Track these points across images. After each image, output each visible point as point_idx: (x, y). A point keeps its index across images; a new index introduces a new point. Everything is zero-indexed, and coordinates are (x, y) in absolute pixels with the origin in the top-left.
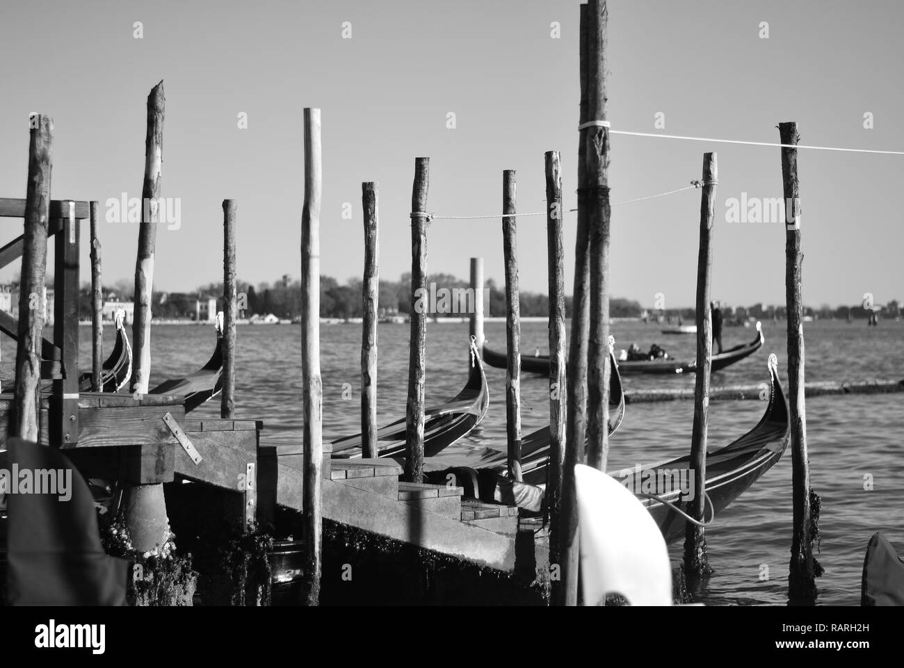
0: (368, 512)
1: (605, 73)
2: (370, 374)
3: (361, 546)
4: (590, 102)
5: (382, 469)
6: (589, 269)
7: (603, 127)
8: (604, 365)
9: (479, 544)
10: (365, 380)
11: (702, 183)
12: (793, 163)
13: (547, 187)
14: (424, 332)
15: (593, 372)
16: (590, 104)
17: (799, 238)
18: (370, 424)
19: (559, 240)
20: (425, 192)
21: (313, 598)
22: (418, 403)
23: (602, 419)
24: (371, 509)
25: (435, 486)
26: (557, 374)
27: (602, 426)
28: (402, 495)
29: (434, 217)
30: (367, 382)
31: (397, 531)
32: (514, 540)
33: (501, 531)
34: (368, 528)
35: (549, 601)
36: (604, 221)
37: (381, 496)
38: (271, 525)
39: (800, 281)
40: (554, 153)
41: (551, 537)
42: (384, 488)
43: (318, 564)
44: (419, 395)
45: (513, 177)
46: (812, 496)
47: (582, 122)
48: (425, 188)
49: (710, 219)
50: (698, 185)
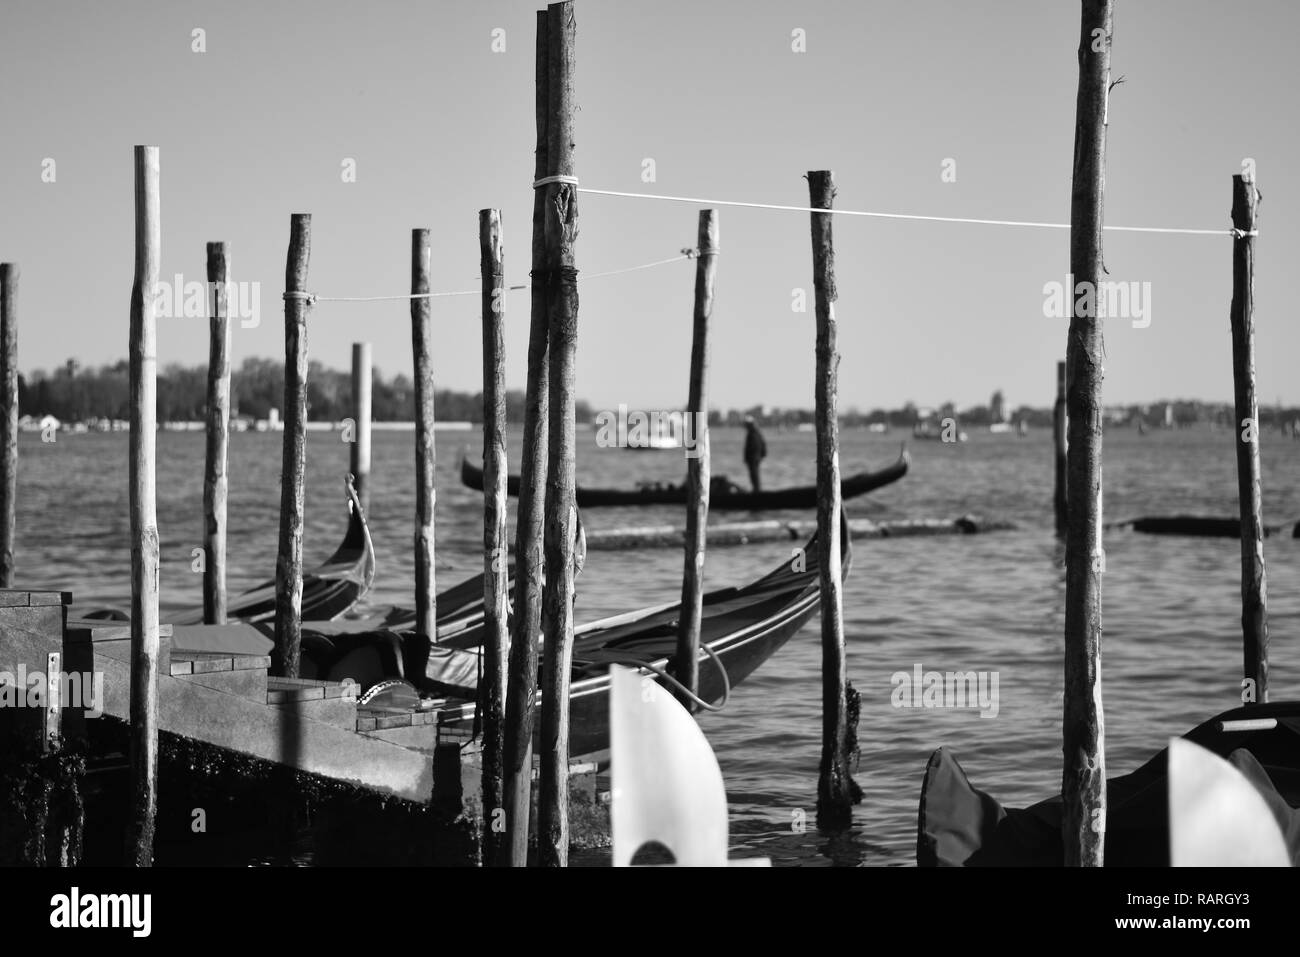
0: (223, 721)
1: (572, 108)
2: (217, 516)
3: (213, 769)
4: (550, 149)
5: (243, 660)
6: (548, 383)
7: (569, 184)
8: (568, 518)
9: (382, 764)
10: (209, 525)
11: (696, 253)
12: (827, 227)
13: (483, 259)
14: (301, 462)
15: (553, 527)
16: (550, 151)
17: (834, 333)
18: (216, 588)
19: (499, 335)
20: (305, 263)
21: (145, 845)
22: (292, 563)
23: (564, 593)
24: (228, 717)
25: (319, 683)
26: (494, 524)
27: (564, 603)
28: (273, 696)
29: (317, 298)
30: (212, 528)
31: (264, 747)
32: (432, 757)
33: (413, 745)
34: (223, 745)
35: (480, 843)
36: (570, 316)
37: (242, 699)
38: (84, 741)
39: (835, 392)
40: (493, 212)
41: (484, 753)
42: (247, 686)
43: (152, 796)
44: (294, 553)
45: (426, 239)
46: (850, 691)
47: (538, 177)
48: (305, 257)
49: (708, 304)
50: (691, 255)
